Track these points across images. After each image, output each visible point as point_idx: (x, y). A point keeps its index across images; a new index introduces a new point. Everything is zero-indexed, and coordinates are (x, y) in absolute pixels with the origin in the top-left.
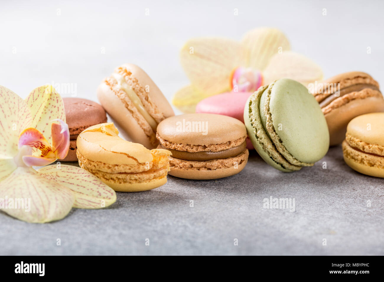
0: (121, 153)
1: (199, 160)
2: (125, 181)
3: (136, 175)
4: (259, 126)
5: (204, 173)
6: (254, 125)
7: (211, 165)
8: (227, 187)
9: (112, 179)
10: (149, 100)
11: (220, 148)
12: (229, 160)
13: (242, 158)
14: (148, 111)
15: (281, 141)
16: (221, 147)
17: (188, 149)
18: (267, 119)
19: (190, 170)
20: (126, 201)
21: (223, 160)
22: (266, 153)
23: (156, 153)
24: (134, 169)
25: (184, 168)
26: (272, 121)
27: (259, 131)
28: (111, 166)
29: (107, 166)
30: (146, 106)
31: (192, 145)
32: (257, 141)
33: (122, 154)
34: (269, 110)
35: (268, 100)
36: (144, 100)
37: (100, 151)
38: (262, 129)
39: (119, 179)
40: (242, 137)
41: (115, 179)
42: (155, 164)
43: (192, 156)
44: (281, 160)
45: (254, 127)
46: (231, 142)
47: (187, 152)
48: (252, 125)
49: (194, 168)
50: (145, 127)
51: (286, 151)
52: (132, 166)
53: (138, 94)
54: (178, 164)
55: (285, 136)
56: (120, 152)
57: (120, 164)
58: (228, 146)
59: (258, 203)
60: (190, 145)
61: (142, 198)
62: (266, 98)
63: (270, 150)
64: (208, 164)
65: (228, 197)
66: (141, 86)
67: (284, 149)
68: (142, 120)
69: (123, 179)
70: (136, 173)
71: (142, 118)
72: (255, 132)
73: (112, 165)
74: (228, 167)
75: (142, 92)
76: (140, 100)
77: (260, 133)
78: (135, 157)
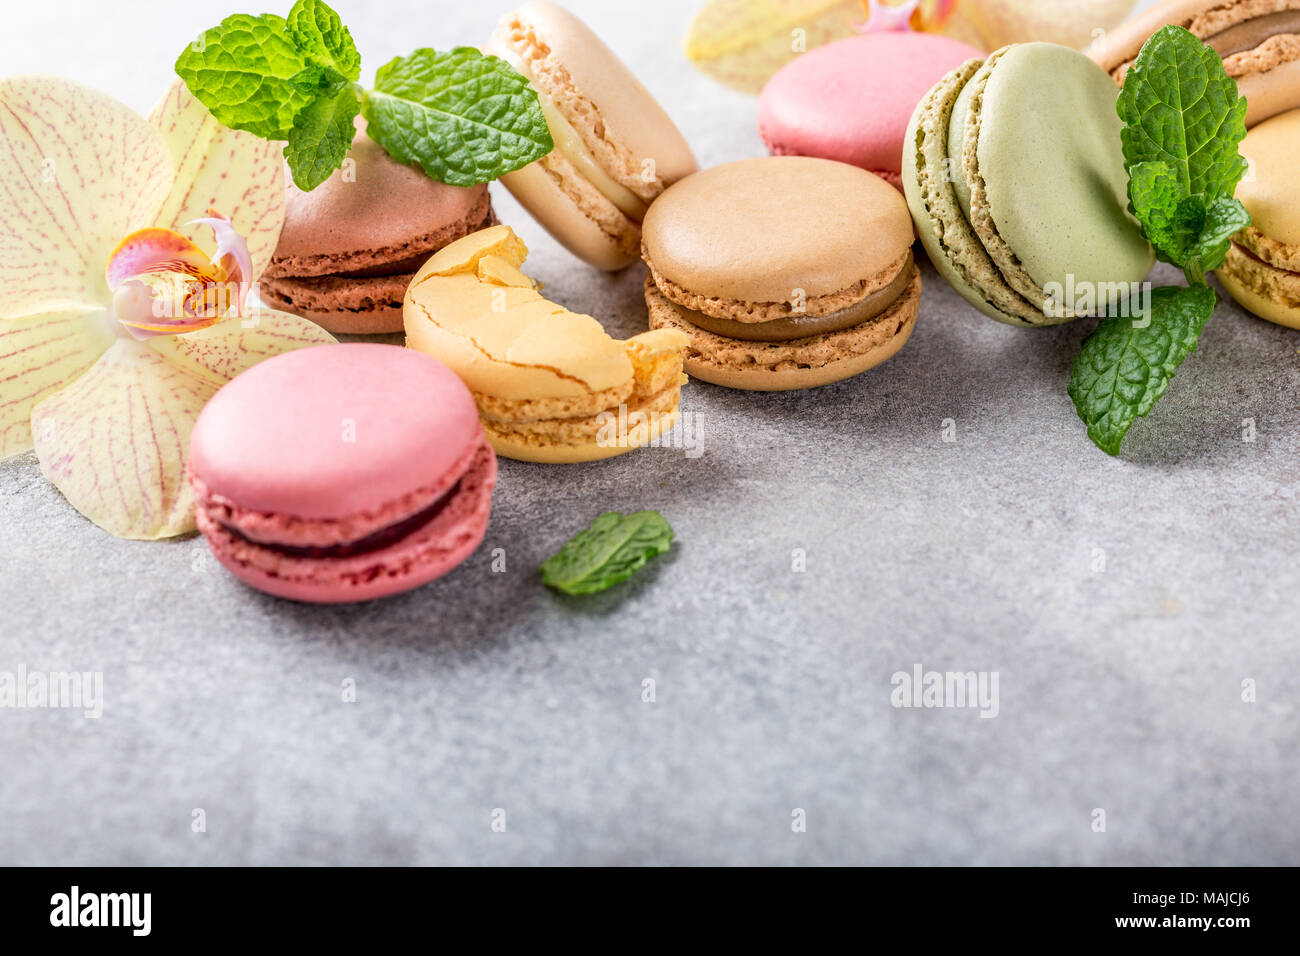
0: (538, 367)
1: (774, 342)
2: (555, 439)
3: (587, 424)
4: (951, 214)
5: (788, 377)
6: (933, 210)
7: (810, 356)
8: (861, 410)
9: (515, 432)
10: (606, 137)
11: (833, 305)
12: (864, 333)
13: (902, 316)
14: (607, 169)
15: (1016, 261)
16: (836, 303)
17: (739, 313)
18: (973, 198)
19: (747, 371)
20: (562, 502)
21: (845, 335)
22: (973, 291)
23: (642, 353)
24: (580, 408)
25: (728, 366)
26: (986, 203)
27: (948, 227)
28: (509, 404)
29: (498, 403)
30: (597, 154)
31: (748, 304)
32: (944, 258)
33: (541, 370)
34: (976, 168)
35: (972, 135)
36: (592, 136)
37: (475, 362)
38: (957, 221)
39: (537, 435)
40: (898, 258)
41: (525, 434)
42: (639, 382)
43: (751, 332)
44: (1020, 309)
45: (933, 216)
46: (865, 281)
47: (735, 320)
48: (928, 208)
49: (760, 365)
50: (602, 217)
51: (1033, 286)
52: (572, 400)
53: (573, 120)
54: (710, 352)
55: (1029, 247)
56: (533, 364)
57: (537, 398)
58: (858, 295)
59: (953, 481)
60: (743, 304)
61: (609, 482)
62: (967, 125)
63: (986, 286)
64: (801, 353)
65: (863, 461)
66: (581, 94)
67: (1028, 282)
68: (593, 198)
69: (547, 434)
70: (585, 418)
71: (590, 188)
72: (937, 230)
73: (514, 401)
74: (860, 354)
75: (584, 112)
76: (580, 139)
77: (954, 234)
78: (579, 377)
